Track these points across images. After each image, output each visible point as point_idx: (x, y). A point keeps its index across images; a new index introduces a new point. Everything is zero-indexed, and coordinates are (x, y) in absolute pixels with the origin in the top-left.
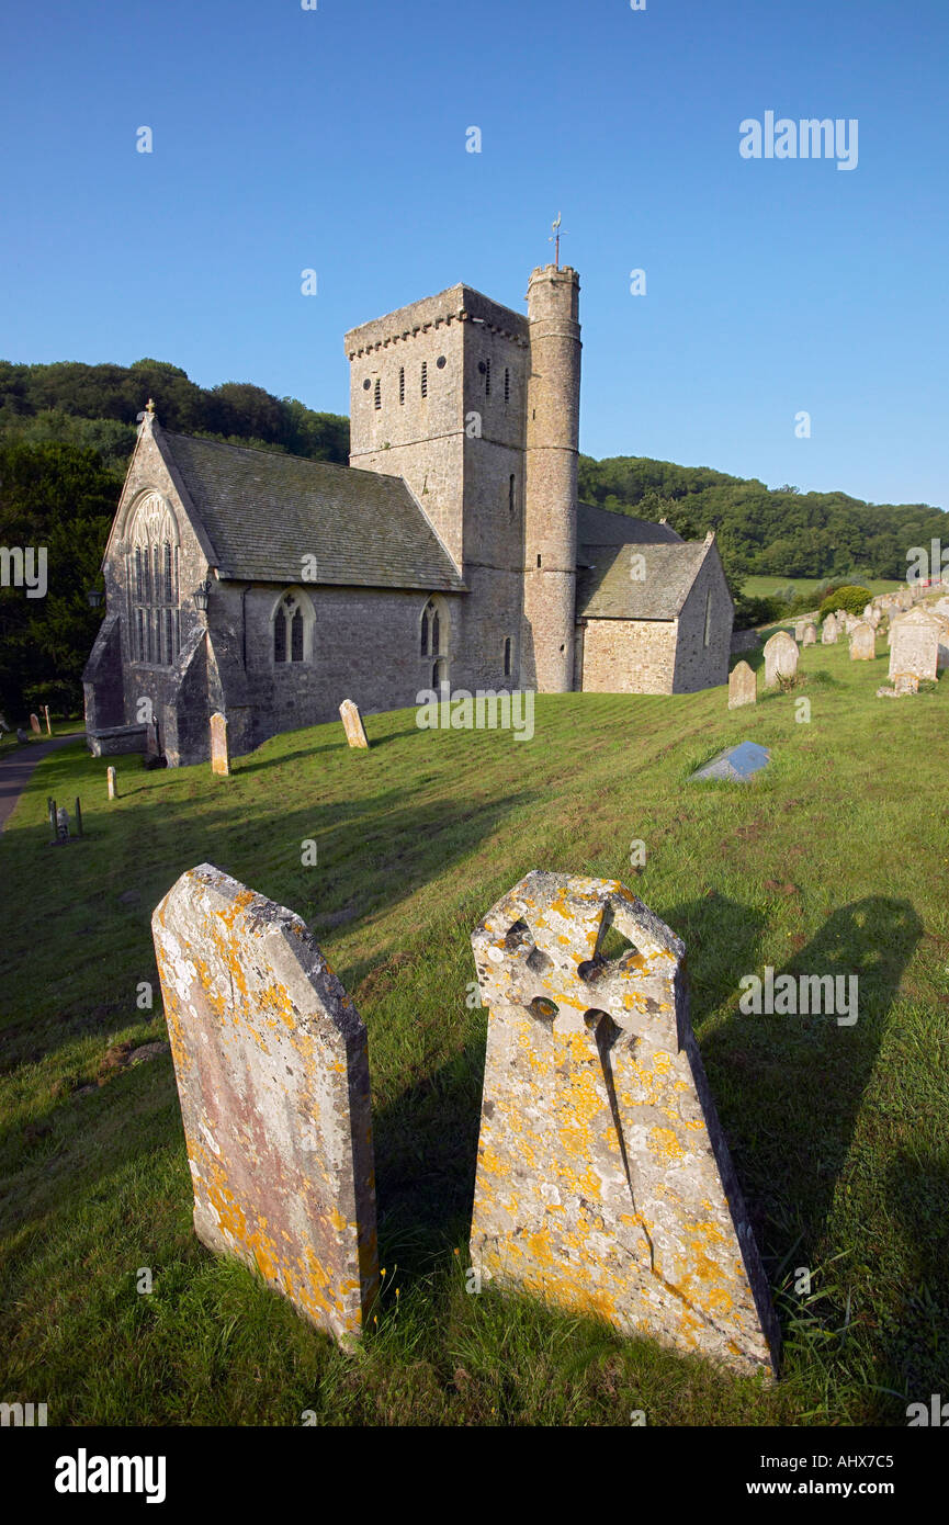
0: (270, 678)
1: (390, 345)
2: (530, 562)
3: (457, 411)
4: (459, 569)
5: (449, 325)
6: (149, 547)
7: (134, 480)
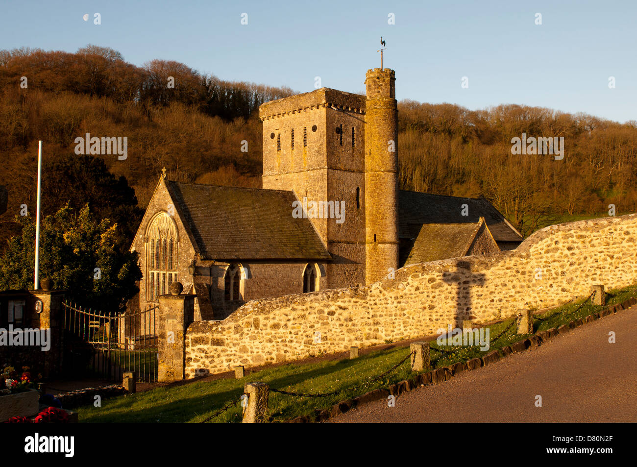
0: (222, 309)
1: (286, 115)
2: (369, 238)
3: (323, 156)
4: (326, 245)
5: (318, 108)
6: (160, 240)
7: (154, 206)
